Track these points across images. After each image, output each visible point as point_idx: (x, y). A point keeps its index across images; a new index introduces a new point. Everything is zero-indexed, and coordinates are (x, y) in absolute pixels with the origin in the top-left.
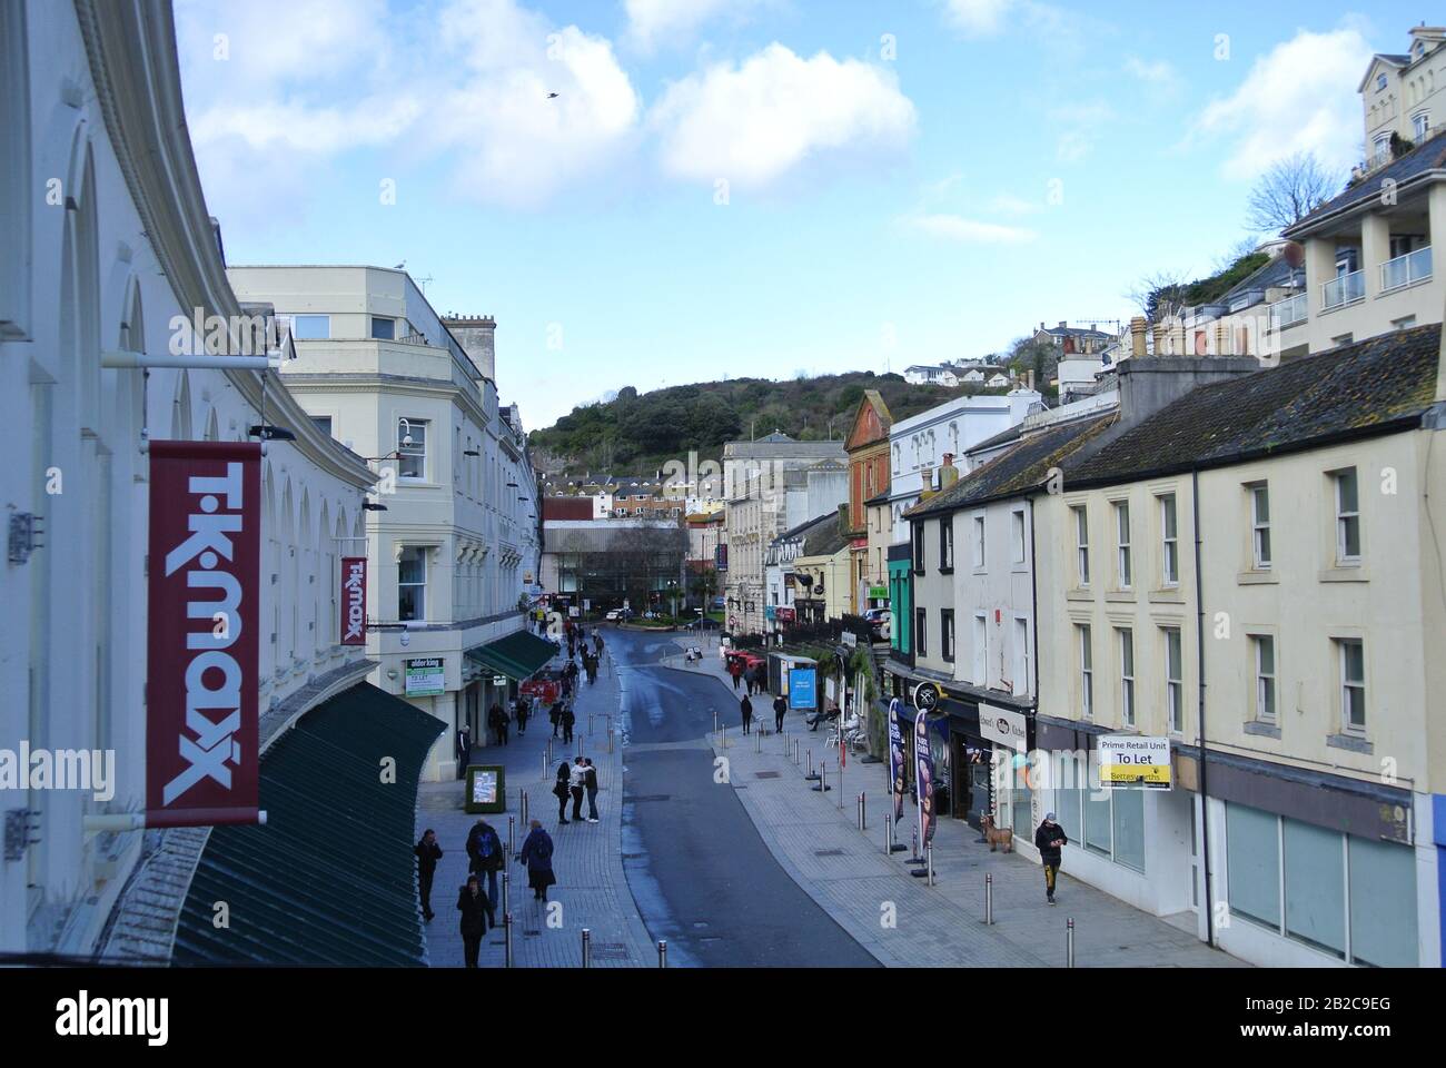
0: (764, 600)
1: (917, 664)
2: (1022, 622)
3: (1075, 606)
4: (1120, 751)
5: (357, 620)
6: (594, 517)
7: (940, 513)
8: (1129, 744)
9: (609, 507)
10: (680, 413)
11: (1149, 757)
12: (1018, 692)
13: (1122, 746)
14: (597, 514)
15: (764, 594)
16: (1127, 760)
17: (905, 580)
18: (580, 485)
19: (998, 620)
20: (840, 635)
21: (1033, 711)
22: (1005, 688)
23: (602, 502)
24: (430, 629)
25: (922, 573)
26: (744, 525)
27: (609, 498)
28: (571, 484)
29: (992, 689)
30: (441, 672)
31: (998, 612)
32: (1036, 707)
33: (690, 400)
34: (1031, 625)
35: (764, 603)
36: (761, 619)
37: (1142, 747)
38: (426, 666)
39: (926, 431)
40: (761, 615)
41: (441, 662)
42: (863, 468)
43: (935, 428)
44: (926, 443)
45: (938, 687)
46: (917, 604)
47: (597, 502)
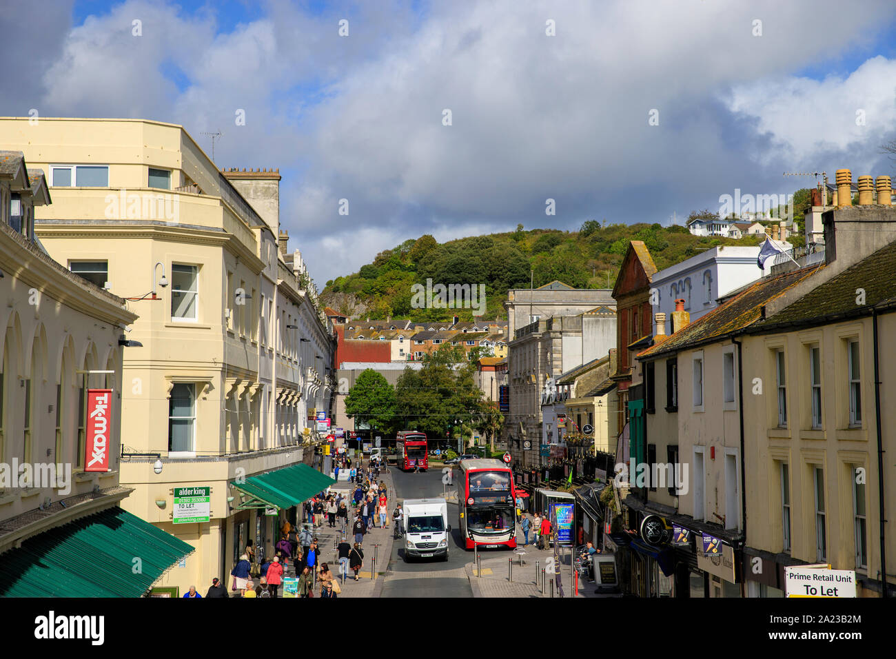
0: (541, 438)
1: (649, 499)
2: (733, 458)
3: (775, 443)
4: (807, 582)
5: (100, 448)
6: (392, 359)
7: (668, 354)
8: (815, 577)
9: (407, 351)
10: (476, 262)
11: (835, 590)
12: (729, 526)
13: (808, 578)
14: (395, 355)
15: (541, 434)
16: (814, 591)
17: (640, 418)
18: (379, 329)
19: (713, 456)
20: (594, 472)
21: (741, 544)
22: (719, 522)
23: (401, 346)
24: (200, 459)
25: (653, 412)
26: (523, 369)
27: (407, 342)
28: (372, 328)
29: (708, 522)
30: (208, 500)
31: (713, 449)
32: (744, 540)
33: (485, 250)
34: (740, 462)
35: (541, 442)
36: (538, 457)
37: (828, 579)
38: (193, 495)
39: (683, 279)
40: (538, 453)
41: (208, 491)
42: (630, 315)
43: (692, 276)
44: (683, 290)
45: (663, 519)
46: (649, 442)
47: (395, 345)
